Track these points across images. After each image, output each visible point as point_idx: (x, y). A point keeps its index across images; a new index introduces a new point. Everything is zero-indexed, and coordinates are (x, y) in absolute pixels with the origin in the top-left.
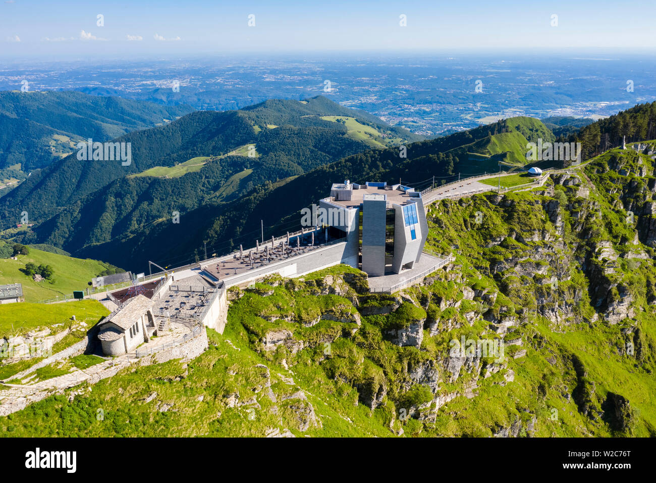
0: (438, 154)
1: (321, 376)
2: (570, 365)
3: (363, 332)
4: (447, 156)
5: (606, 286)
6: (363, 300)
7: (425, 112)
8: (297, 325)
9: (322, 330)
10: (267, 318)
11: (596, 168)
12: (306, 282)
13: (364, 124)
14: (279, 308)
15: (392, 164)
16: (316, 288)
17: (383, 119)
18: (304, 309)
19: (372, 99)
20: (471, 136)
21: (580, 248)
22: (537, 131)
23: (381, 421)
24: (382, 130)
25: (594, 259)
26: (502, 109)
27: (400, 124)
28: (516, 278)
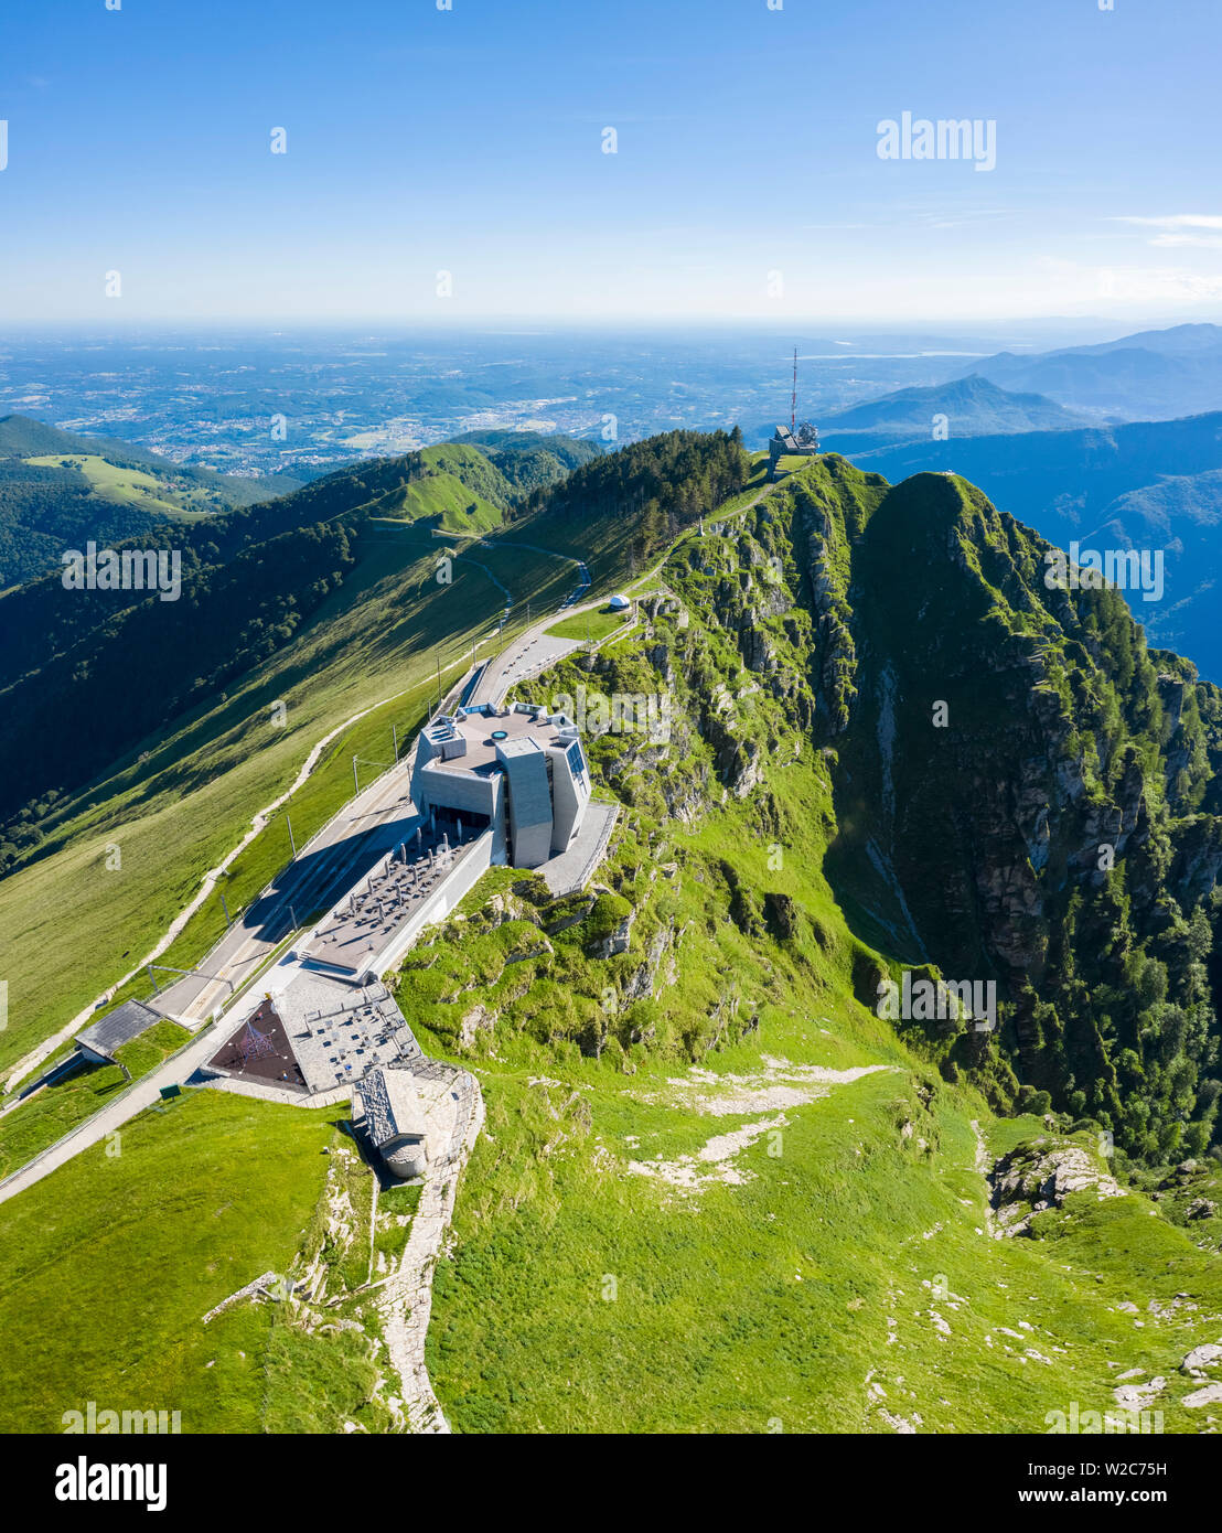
0: (316, 527)
1: (534, 1047)
2: (719, 875)
3: (561, 960)
4: (334, 528)
5: (730, 748)
6: (548, 915)
7: (241, 433)
8: (483, 990)
9: (513, 981)
10: (448, 1000)
11: (676, 570)
12: (469, 920)
13: (123, 466)
14: (456, 977)
15: (217, 549)
16: (485, 923)
17: (156, 450)
18: (485, 961)
19: (128, 413)
20: (363, 484)
21: (692, 703)
22: (471, 466)
23: (613, 1068)
24: (163, 475)
25: (712, 714)
26: (383, 419)
27: (194, 459)
28: (637, 777)
